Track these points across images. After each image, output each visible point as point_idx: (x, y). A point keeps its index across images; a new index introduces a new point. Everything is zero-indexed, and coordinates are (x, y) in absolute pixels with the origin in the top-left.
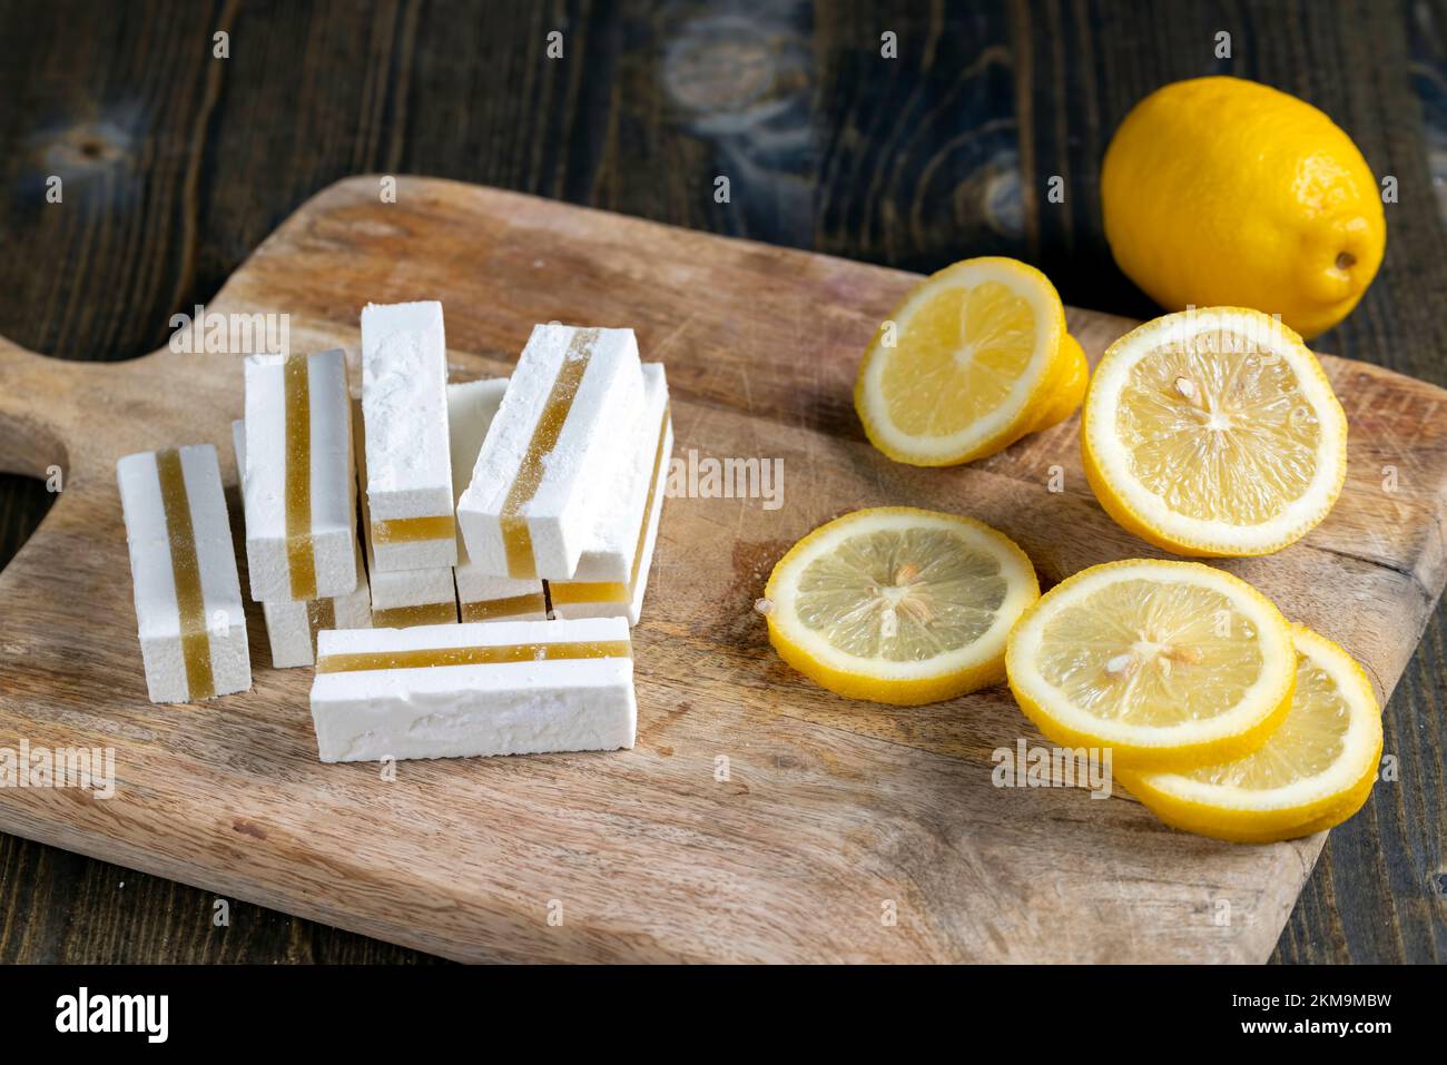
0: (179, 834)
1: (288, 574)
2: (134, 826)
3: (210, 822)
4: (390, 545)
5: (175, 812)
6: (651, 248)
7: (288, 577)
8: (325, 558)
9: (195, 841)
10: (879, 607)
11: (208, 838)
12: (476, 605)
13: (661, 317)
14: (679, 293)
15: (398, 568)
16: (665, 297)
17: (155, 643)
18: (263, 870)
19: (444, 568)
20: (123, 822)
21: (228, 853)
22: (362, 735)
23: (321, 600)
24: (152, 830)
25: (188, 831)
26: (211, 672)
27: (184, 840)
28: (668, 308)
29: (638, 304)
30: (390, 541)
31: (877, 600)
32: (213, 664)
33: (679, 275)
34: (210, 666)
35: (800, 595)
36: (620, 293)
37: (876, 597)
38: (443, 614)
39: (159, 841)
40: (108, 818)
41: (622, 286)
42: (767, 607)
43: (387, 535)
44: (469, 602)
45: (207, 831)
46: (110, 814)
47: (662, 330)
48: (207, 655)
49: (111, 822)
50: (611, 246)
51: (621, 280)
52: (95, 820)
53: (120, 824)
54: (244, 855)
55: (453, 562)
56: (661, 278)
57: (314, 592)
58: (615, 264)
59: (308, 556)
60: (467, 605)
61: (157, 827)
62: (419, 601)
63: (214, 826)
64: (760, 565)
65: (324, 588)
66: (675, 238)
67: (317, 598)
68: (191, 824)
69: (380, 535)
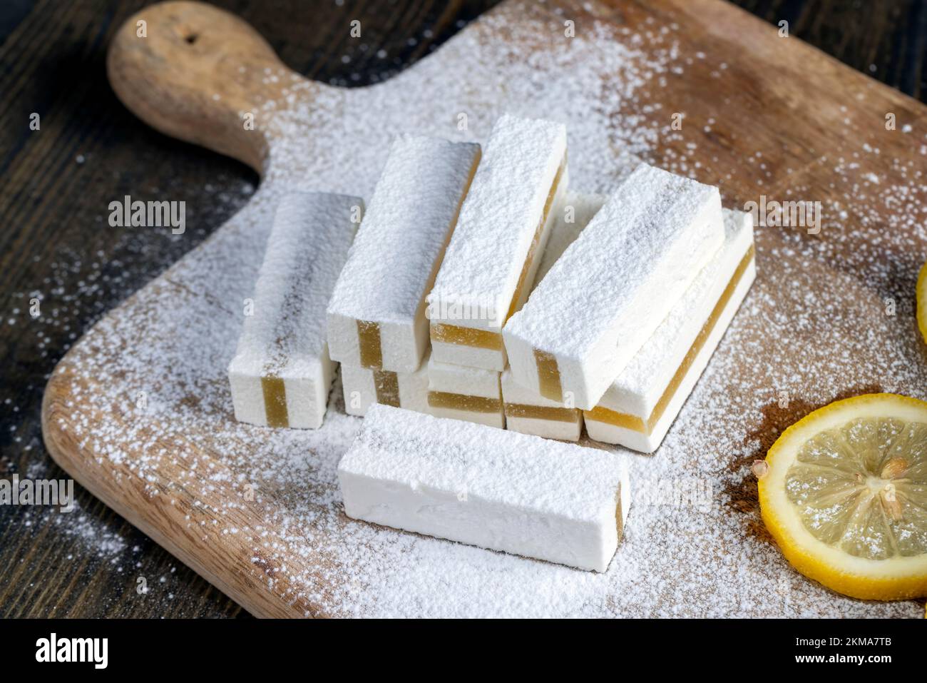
0: (211, 551)
1: (358, 347)
2: (180, 533)
3: (235, 548)
4: (446, 344)
5: (212, 531)
6: (815, 80)
7: (358, 349)
8: (390, 342)
9: (221, 560)
10: (857, 495)
11: (231, 562)
12: (516, 406)
13: (797, 150)
14: (821, 130)
15: (453, 362)
16: (807, 131)
17: (240, 378)
18: (266, 603)
19: (491, 372)
20: (174, 527)
21: (243, 580)
22: (379, 506)
23: (386, 372)
24: (192, 540)
25: (218, 551)
26: (286, 409)
27: (213, 557)
28: (806, 143)
29: (783, 133)
30: (445, 341)
31: (860, 487)
32: (288, 404)
33: (828, 112)
34: (285, 405)
35: (797, 464)
36: (772, 119)
37: (857, 484)
38: (488, 407)
39: (195, 551)
40: (163, 519)
41: (777, 112)
42: (761, 471)
43: (443, 336)
44: (510, 402)
45: (231, 555)
46: (165, 516)
47: (793, 161)
48: (283, 395)
49: (164, 522)
50: (783, 71)
51: (778, 106)
52: (154, 517)
53: (171, 527)
54: (254, 585)
55: (500, 367)
56: (813, 113)
57: (380, 365)
58: (779, 89)
59: (375, 338)
60: (509, 404)
61: (196, 539)
62: (469, 392)
63: (238, 553)
64: (781, 419)
65: (388, 364)
66: (839, 75)
67: (382, 370)
68: (222, 546)
69: (438, 335)
